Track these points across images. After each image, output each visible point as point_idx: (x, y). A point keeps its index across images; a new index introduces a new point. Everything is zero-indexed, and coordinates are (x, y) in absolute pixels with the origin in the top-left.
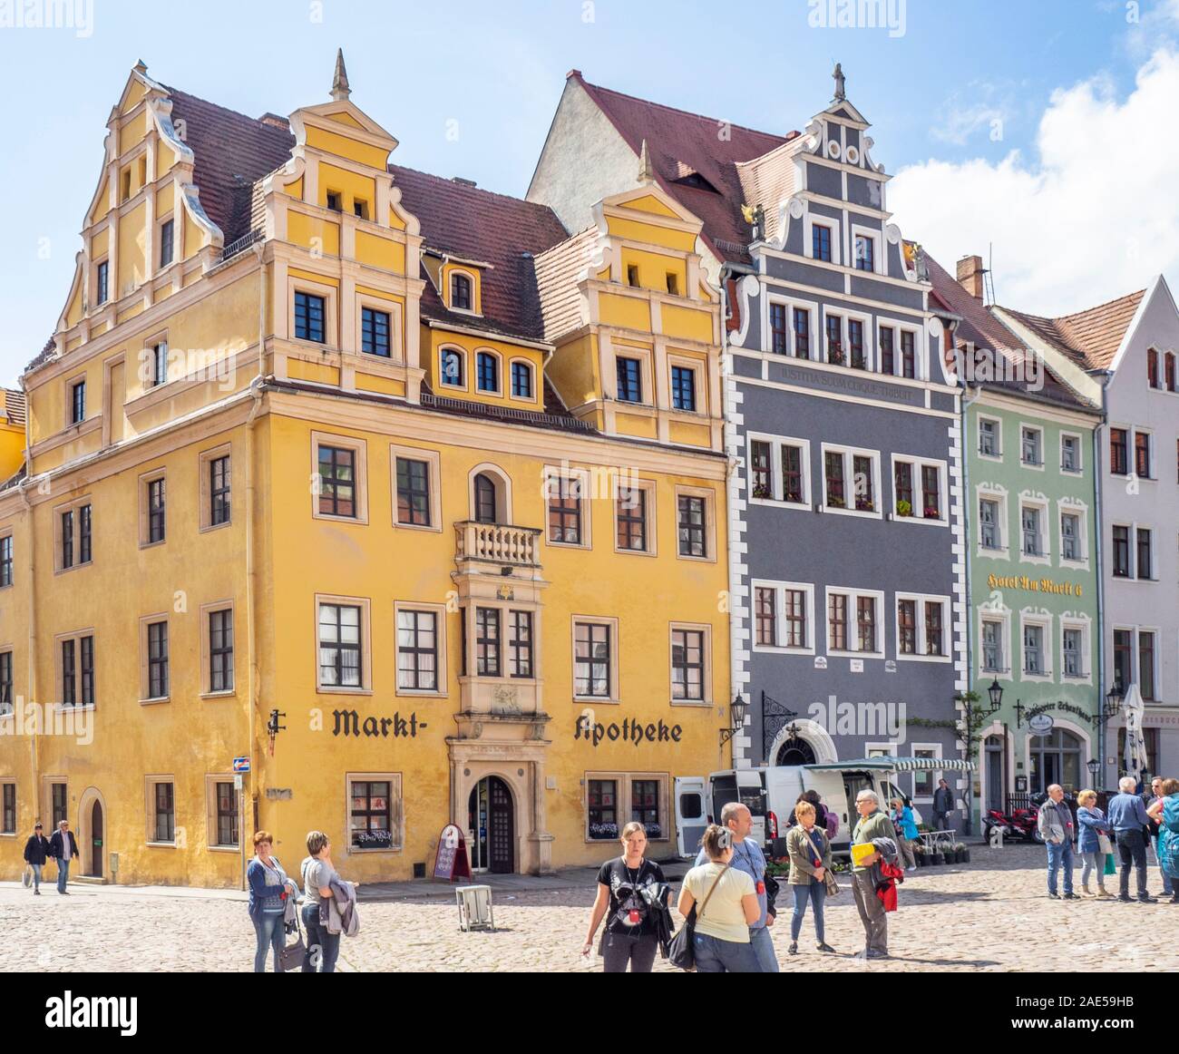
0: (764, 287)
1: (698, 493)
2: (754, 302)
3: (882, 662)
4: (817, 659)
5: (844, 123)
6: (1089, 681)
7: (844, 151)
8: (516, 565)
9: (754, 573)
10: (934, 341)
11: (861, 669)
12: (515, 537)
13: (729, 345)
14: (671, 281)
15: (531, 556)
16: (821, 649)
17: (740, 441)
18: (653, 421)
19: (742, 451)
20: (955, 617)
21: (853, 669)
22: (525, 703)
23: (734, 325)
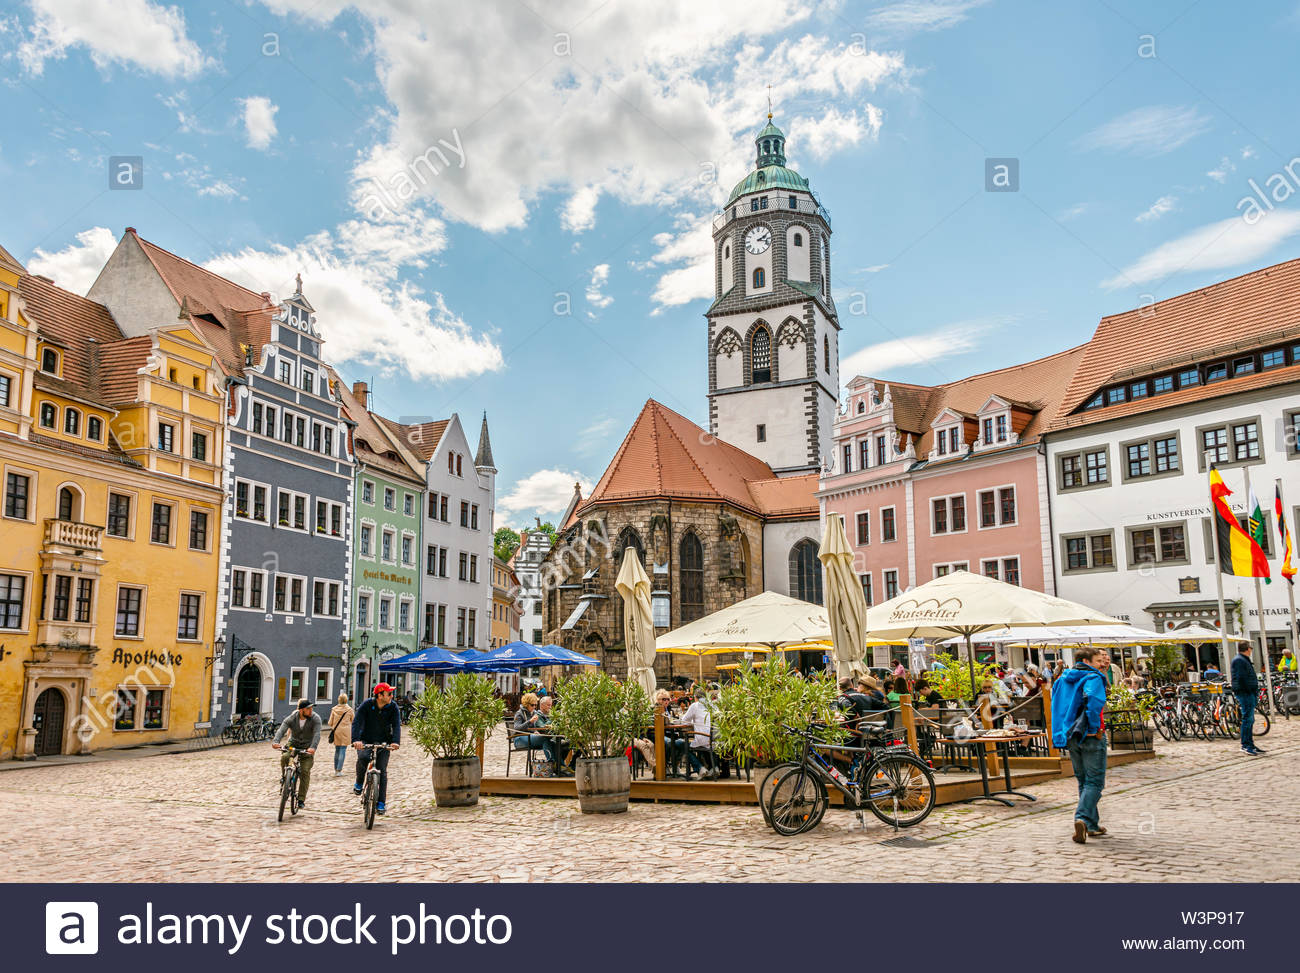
0: (251, 392)
1: (203, 510)
2: (245, 401)
3: (304, 618)
4: (267, 616)
5: (301, 307)
6: (413, 633)
7: (300, 323)
8: (86, 549)
9: (234, 561)
10: (342, 435)
11: (292, 622)
12: (87, 530)
13: (229, 424)
14: (196, 380)
15: (95, 543)
16: (269, 610)
17: (231, 481)
18: (180, 465)
19: (231, 488)
20: (345, 594)
21: (287, 622)
22: (83, 638)
23: (232, 413)
